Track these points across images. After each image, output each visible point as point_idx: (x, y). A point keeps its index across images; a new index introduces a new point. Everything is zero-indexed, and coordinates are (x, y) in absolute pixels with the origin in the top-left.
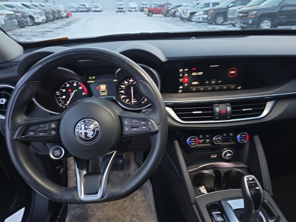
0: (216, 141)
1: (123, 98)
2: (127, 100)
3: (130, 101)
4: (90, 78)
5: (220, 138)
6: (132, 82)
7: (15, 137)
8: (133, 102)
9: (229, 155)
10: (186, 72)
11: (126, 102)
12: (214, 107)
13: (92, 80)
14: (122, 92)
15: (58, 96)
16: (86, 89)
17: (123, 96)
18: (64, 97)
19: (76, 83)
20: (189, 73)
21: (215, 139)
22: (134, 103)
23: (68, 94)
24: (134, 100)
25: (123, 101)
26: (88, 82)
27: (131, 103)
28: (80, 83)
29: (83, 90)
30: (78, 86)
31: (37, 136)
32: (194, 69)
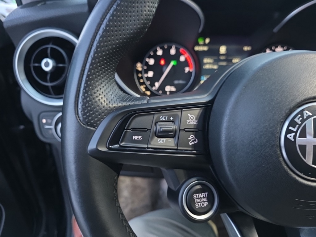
4: (201, 41)
7: (92, 146)
13: (205, 45)
15: (138, 72)
16: (192, 62)
18: (151, 74)
19: (176, 49)
23: (158, 69)
26: (197, 48)
28: (181, 50)
29: (186, 63)
30: (178, 54)
31: (149, 146)
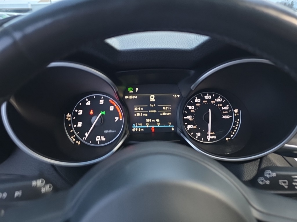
1: (191, 130)
2: (199, 134)
3: (204, 135)
4: (131, 90)
6: (209, 100)
8: (209, 138)
14: (189, 117)
17: (190, 127)
22: (211, 140)
23: (86, 120)
24: (211, 135)
26: (127, 97)
27: (205, 140)
28: (110, 99)
30: (107, 104)
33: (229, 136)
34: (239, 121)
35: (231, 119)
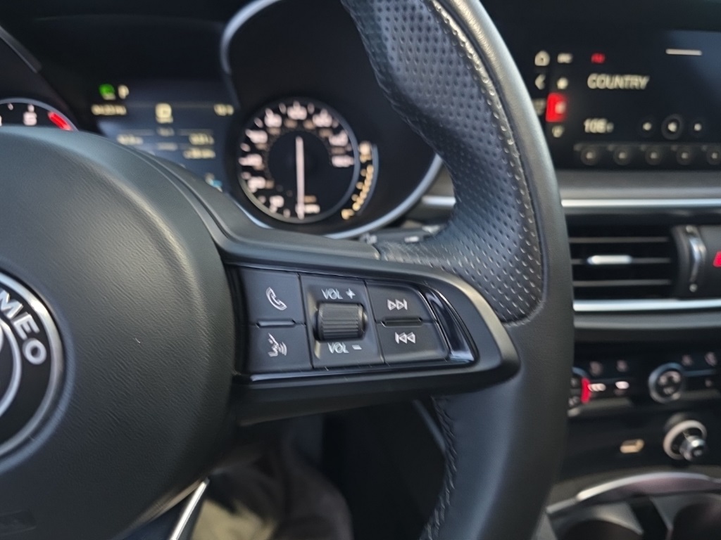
0: (659, 388)
1: (259, 193)
2: (277, 202)
3: (291, 203)
4: (107, 93)
5: (676, 377)
6: (300, 122)
8: (301, 210)
9: (695, 443)
10: (564, 70)
11: (272, 211)
12: (682, 239)
14: (254, 161)
17: (256, 183)
19: (37, 110)
20: (578, 73)
21: (658, 379)
22: (306, 215)
24: (306, 204)
25: (259, 202)
26: (98, 110)
27: (294, 214)
28: (52, 112)
32: (598, 58)
33: (349, 205)
34: (370, 173)
35: (352, 167)
